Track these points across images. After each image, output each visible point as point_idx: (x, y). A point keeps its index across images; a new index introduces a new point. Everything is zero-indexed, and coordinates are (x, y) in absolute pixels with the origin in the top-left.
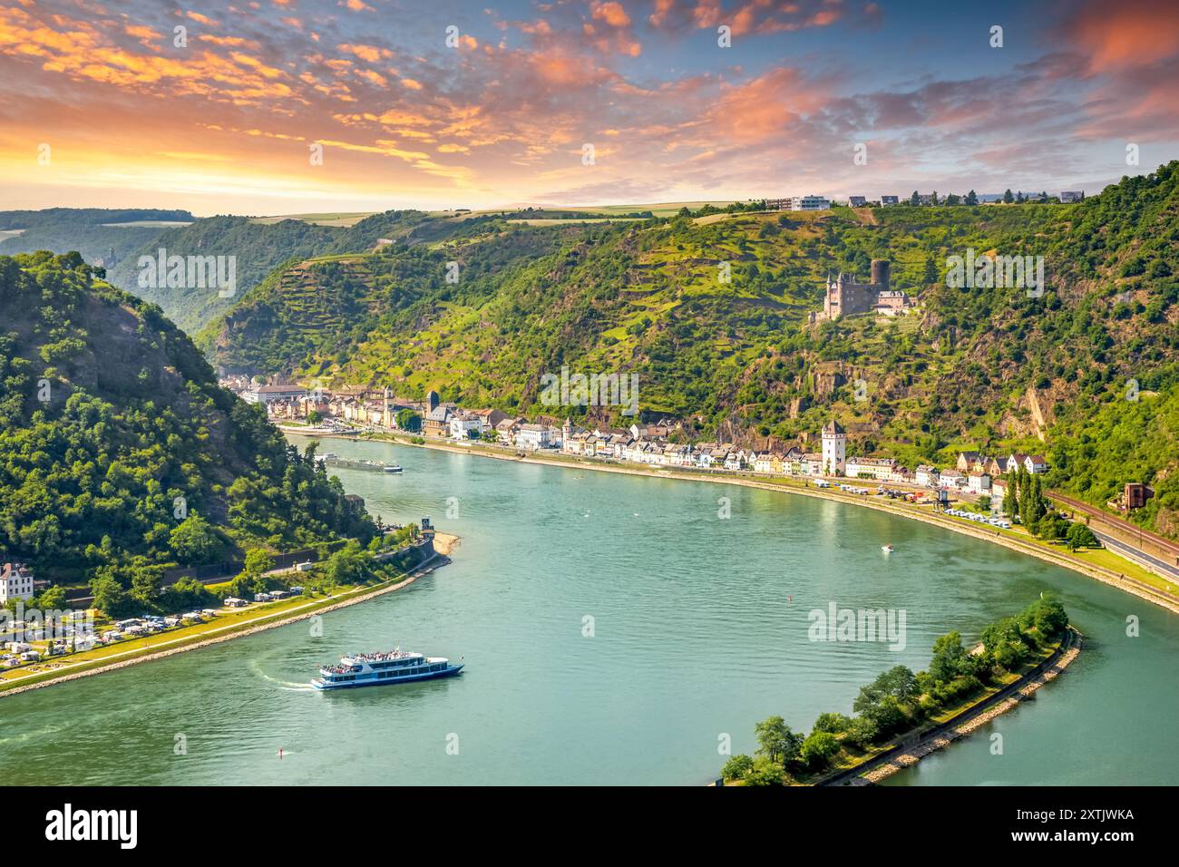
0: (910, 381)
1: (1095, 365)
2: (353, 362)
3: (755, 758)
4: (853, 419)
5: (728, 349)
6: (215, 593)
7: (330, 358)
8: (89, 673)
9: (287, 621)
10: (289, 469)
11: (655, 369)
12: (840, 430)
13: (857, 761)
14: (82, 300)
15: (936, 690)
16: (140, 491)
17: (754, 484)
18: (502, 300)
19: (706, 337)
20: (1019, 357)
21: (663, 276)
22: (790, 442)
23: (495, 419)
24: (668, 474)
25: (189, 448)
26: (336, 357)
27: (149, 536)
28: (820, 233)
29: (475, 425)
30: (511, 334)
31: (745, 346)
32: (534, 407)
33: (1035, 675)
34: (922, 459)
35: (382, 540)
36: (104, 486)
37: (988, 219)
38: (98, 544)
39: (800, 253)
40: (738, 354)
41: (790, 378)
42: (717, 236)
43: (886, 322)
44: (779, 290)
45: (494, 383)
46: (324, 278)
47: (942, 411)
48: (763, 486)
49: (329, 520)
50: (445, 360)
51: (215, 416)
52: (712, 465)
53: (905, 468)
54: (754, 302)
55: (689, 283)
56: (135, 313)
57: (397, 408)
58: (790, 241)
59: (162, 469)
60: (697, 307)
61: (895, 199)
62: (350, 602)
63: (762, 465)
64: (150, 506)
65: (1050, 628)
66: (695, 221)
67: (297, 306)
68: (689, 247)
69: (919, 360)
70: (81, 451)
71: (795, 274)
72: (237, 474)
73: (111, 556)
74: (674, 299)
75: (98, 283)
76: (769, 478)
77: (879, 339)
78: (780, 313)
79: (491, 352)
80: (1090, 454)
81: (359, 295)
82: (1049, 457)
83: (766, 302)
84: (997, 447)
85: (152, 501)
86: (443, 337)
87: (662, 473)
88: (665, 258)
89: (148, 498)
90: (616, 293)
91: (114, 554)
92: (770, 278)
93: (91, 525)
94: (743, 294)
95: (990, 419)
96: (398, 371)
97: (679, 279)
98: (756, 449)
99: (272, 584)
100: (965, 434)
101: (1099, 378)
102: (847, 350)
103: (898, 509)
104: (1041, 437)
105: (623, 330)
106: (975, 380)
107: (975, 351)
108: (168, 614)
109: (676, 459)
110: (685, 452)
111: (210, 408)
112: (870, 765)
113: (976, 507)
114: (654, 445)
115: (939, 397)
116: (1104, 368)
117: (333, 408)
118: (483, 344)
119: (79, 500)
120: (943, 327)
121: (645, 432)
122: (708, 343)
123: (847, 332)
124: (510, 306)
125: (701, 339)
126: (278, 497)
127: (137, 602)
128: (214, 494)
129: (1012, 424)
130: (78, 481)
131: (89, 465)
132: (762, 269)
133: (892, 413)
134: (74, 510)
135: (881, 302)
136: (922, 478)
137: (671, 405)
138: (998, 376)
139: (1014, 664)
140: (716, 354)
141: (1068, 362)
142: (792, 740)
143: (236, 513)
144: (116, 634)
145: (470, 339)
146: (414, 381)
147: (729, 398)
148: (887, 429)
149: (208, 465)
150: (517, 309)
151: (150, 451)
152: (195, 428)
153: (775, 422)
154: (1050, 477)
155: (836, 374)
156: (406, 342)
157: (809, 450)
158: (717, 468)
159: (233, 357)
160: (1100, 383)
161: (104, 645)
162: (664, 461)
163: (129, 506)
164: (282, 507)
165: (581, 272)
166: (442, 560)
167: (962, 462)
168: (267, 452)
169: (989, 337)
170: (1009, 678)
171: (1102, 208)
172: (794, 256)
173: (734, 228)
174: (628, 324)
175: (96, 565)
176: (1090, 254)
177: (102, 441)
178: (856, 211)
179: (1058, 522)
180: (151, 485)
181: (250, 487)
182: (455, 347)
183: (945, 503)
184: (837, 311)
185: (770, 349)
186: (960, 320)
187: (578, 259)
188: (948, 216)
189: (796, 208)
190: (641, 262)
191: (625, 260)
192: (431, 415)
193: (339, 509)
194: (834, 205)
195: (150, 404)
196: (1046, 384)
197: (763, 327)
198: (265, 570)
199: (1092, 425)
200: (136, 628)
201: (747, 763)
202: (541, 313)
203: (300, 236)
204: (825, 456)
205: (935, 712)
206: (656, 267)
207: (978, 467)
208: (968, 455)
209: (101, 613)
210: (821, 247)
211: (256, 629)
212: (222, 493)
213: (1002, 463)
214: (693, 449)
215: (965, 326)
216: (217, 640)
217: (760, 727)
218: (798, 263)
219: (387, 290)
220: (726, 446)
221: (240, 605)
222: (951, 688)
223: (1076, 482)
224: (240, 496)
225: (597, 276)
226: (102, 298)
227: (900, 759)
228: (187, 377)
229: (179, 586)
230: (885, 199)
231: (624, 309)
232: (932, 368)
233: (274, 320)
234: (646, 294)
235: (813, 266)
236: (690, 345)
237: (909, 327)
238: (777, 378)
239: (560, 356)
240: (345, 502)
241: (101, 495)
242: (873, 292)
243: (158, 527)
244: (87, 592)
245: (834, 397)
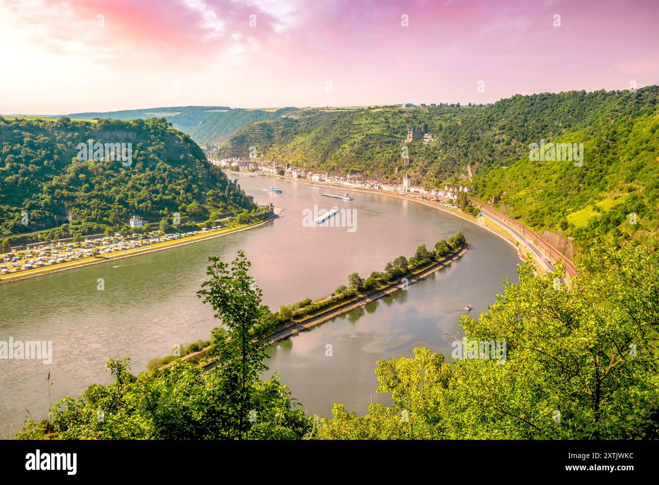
0: (432, 162)
1: (488, 158)
2: (267, 154)
3: (348, 286)
4: (414, 174)
5: (379, 151)
6: (199, 226)
7: (261, 152)
8: (153, 251)
9: (220, 236)
10: (228, 187)
11: (356, 157)
12: (409, 177)
13: (383, 287)
14: (163, 133)
15: (415, 263)
16: (178, 193)
17: (382, 194)
18: (313, 135)
19: (373, 147)
20: (466, 155)
21: (361, 128)
22: (394, 181)
23: (306, 172)
24: (356, 190)
25: (195, 180)
26: (262, 152)
27: (180, 208)
28: (411, 115)
29: (300, 174)
30: (314, 146)
31: (385, 150)
32: (319, 168)
33: (451, 258)
34: (434, 187)
35: (256, 210)
36: (167, 192)
37: (463, 112)
38: (164, 210)
39: (404, 121)
40: (382, 153)
41: (396, 161)
42: (379, 115)
43: (426, 143)
44: (396, 133)
45: (308, 160)
46: (261, 127)
47: (441, 172)
48: (385, 194)
49: (240, 203)
50: (294, 153)
51: (205, 170)
52: (370, 188)
53: (428, 189)
54: (388, 136)
55: (368, 130)
56: (180, 137)
57: (278, 168)
58: (401, 118)
59: (186, 187)
60: (370, 138)
61: (435, 105)
62: (242, 230)
63: (385, 188)
64: (181, 198)
65: (458, 242)
66: (372, 111)
67: (253, 136)
68: (370, 119)
69: (435, 155)
70: (160, 180)
71: (402, 128)
72: (210, 189)
73: (167, 214)
74: (363, 135)
75: (170, 128)
76: (387, 192)
77: (424, 149)
78: (396, 140)
79: (308, 151)
80: (485, 186)
81: (272, 133)
82: (472, 187)
83: (392, 136)
84: (457, 183)
85: (182, 197)
86: (294, 146)
87: (354, 190)
88: (361, 122)
89: (181, 196)
90: (345, 133)
91: (169, 213)
92: (394, 129)
93: (162, 204)
94: (385, 134)
95: (456, 175)
96: (280, 156)
97: (365, 129)
98: (384, 183)
99: (218, 224)
100: (448, 179)
101: (489, 162)
102: (413, 152)
103: (425, 203)
104: (471, 180)
105: (347, 145)
106: (452, 162)
107: (453, 153)
108: (183, 233)
109: (359, 185)
110: (362, 183)
111: (202, 168)
112: (387, 289)
113: (448, 202)
114: (352, 181)
115: (441, 168)
116: (491, 159)
117: (260, 168)
118: (306, 148)
119: (159, 196)
120: (443, 145)
121: (351, 177)
122: (373, 149)
123: (414, 146)
124: (315, 136)
125: (371, 148)
126: (223, 196)
127: (173, 228)
128: (202, 195)
129: (463, 176)
130: (158, 190)
131: (162, 185)
132: (391, 126)
133: (426, 172)
134: (157, 199)
135: (425, 137)
136: (433, 193)
137: (360, 168)
138: (459, 161)
139: (443, 254)
140: (375, 153)
141: (480, 157)
142: (360, 280)
143: (209, 201)
144: (164, 239)
145: (302, 147)
146: (284, 160)
147: (377, 166)
148: (424, 177)
149: (201, 185)
150: (316, 138)
151: (182, 181)
152: (198, 174)
153: (390, 174)
154: (472, 193)
155: (410, 160)
156: (283, 148)
157: (400, 184)
158: (371, 189)
159: (233, 151)
160: (489, 164)
161: (160, 242)
162: (356, 186)
163: (174, 198)
164: (224, 199)
165: (336, 126)
166: (276, 217)
167: (446, 188)
168: (221, 182)
169: (457, 148)
170: (441, 259)
171: (494, 109)
172: (402, 122)
173: (383, 113)
174: (349, 143)
175: (162, 217)
176: (489, 123)
177: (168, 177)
178: (422, 108)
179: (471, 208)
180: (181, 192)
181: (214, 193)
182: (298, 149)
183: (438, 201)
184: (411, 140)
185: (390, 151)
186: (449, 143)
187: (336, 122)
188: (451, 110)
189: (404, 107)
190: (354, 123)
191: (350, 122)
192: (287, 170)
193: (243, 200)
194: (415, 107)
195: (183, 166)
196: (473, 164)
197: (391, 144)
198: (215, 219)
199: (486, 177)
200: (171, 237)
201: (344, 288)
202: (324, 139)
203: (260, 114)
204: (404, 185)
205: (414, 270)
206: (359, 125)
207: (451, 190)
208: (448, 186)
209: (162, 232)
210: (410, 119)
211: (210, 238)
212: (205, 194)
213: (458, 188)
214: (364, 182)
215: (450, 145)
216: (196, 241)
217: (350, 276)
218: (403, 124)
219: (280, 131)
220: (375, 182)
221: (206, 230)
222: (420, 263)
223: (479, 194)
224: (211, 196)
225: (341, 127)
226: (170, 133)
227: (399, 286)
228: (196, 158)
229: (187, 224)
230: (432, 105)
231: (348, 138)
232: (439, 158)
233: (245, 140)
234: (355, 133)
235: (408, 126)
236: (368, 149)
237: (433, 145)
238: (392, 161)
239: (328, 152)
240: (246, 198)
241: (165, 195)
242: (423, 134)
243: (183, 205)
244: (158, 225)
245: (409, 167)
